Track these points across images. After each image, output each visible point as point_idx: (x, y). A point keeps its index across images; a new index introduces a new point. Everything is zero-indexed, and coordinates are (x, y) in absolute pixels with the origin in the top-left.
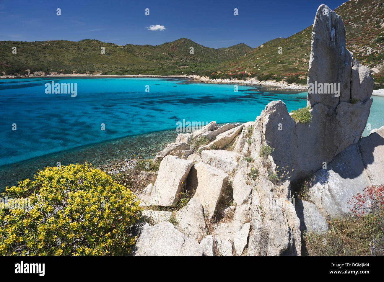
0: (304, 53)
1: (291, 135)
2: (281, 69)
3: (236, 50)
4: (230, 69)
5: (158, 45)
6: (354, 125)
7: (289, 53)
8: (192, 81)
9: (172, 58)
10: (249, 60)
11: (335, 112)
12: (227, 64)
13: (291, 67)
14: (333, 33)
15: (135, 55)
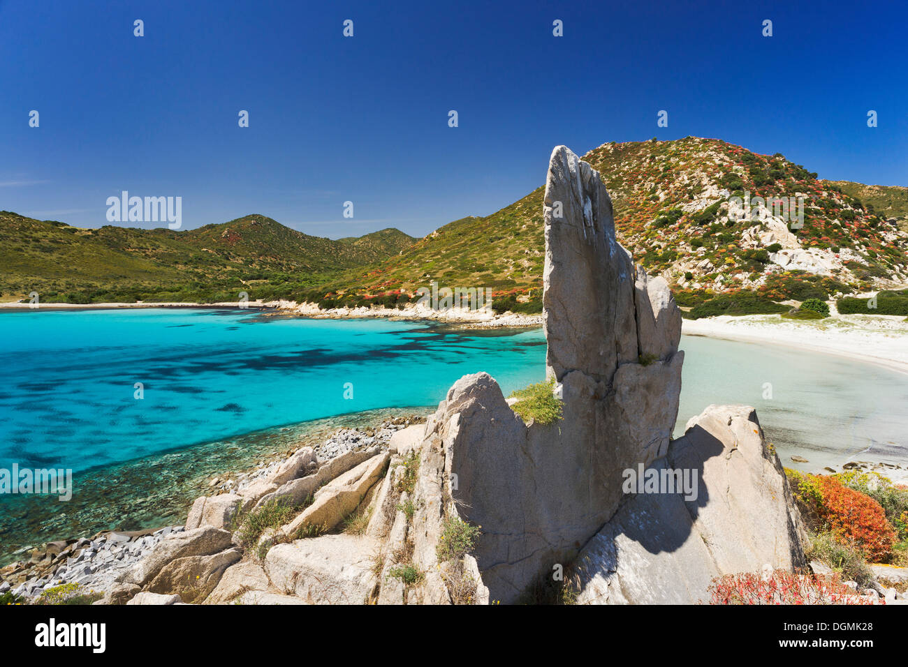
0: (523, 248)
1: (517, 459)
2: (479, 283)
3: (378, 242)
4: (368, 284)
5: (189, 230)
6: (654, 415)
7: (494, 248)
8: (277, 314)
9: (226, 261)
10: (408, 264)
11: (611, 387)
12: (359, 274)
13: (499, 277)
14: (588, 209)
15: (129, 254)
